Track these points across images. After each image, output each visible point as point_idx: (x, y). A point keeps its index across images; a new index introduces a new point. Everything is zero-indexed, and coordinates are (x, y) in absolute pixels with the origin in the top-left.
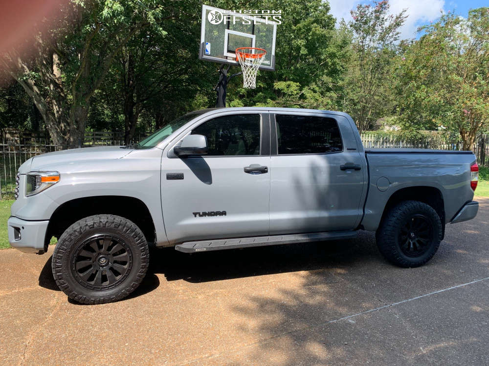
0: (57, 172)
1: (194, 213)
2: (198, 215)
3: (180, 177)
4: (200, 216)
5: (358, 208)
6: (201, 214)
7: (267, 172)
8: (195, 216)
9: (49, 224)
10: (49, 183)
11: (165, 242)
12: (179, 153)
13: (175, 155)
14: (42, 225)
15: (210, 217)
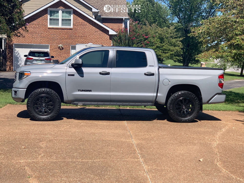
0: (30, 72)
1: (78, 90)
2: (80, 91)
3: (73, 75)
4: (81, 91)
5: (154, 92)
6: (81, 90)
7: (109, 74)
8: (79, 91)
9: (26, 90)
10: (27, 75)
11: (67, 101)
12: (73, 66)
13: (72, 67)
14: (24, 90)
15: (85, 92)
